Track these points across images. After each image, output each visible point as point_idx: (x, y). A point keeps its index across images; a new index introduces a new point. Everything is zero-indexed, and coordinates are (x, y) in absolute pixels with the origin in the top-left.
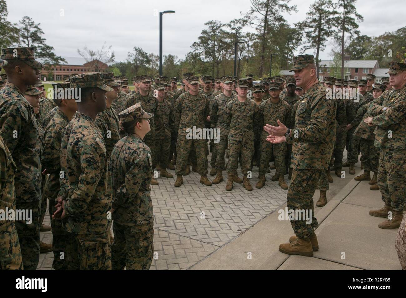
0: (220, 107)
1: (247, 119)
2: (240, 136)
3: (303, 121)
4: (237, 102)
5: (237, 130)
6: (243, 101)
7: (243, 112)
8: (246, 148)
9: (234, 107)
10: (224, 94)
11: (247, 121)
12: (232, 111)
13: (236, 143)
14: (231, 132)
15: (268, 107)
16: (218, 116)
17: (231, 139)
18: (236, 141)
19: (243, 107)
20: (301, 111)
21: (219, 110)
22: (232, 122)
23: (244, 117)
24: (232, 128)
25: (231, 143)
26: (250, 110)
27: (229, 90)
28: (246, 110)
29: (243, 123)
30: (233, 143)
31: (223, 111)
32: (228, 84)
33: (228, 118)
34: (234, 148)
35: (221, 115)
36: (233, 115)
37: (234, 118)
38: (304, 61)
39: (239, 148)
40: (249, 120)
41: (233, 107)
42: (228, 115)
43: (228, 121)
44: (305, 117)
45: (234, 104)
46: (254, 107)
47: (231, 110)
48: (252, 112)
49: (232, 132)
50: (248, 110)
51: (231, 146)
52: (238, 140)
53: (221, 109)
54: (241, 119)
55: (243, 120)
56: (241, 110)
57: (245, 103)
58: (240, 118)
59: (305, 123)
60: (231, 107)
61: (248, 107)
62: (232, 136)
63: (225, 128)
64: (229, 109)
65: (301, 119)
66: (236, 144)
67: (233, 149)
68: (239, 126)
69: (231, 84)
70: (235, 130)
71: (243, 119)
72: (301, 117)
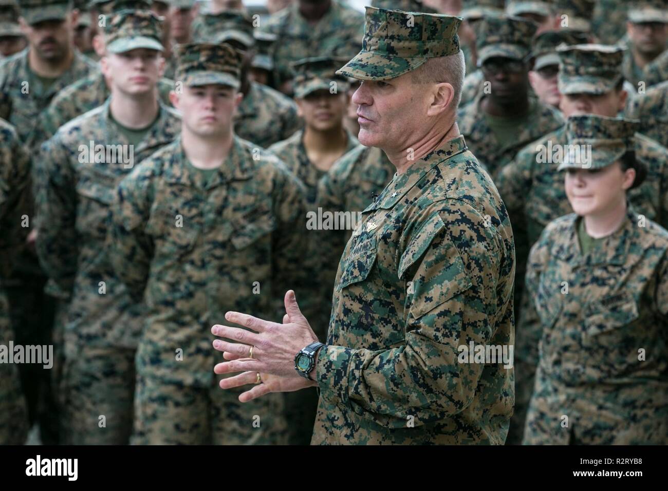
0: (89, 191)
1: (237, 262)
2: (200, 359)
3: (364, 321)
4: (177, 170)
5: (183, 325)
6: (216, 164)
7: (213, 226)
8: (234, 425)
9: (163, 198)
10: (110, 116)
11: (239, 276)
12: (152, 221)
13: (179, 397)
14: (148, 335)
15: (367, 187)
16: (80, 239)
17: (154, 377)
18: (179, 385)
19: (214, 199)
20: (356, 272)
21: (82, 207)
22: (152, 282)
23: (218, 252)
24: (155, 312)
25: (152, 400)
26: (254, 214)
27: (134, 88)
28: (228, 213)
29: (212, 286)
30: (163, 400)
31: (104, 213)
32: (128, 55)
33: (130, 257)
34: (170, 426)
35: (95, 233)
36: (159, 243)
37: (164, 256)
38: (407, 44)
39: (196, 426)
40: (244, 269)
41: (158, 197)
42: (131, 241)
43: (134, 274)
44: (372, 302)
45: (160, 183)
46: (272, 195)
47: (144, 213)
48: (266, 224)
49: (155, 338)
50: (239, 215)
51: (154, 417)
52: (188, 379)
53: (91, 200)
54: (203, 265)
55: (211, 272)
56: (201, 214)
57: (221, 174)
58: (196, 256)
59: (367, 328)
60: (149, 199)
61: (241, 198)
62: (156, 360)
63: (122, 309)
64: (135, 205)
65: (356, 307)
66: (177, 404)
67: (163, 430)
68: (193, 302)
69: (147, 54)
70: (172, 325)
71: (215, 263)
72: (354, 298)
